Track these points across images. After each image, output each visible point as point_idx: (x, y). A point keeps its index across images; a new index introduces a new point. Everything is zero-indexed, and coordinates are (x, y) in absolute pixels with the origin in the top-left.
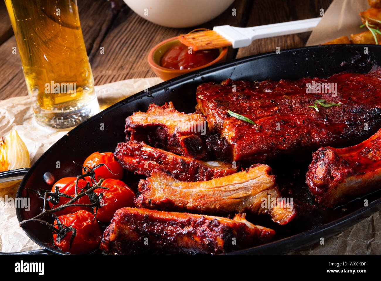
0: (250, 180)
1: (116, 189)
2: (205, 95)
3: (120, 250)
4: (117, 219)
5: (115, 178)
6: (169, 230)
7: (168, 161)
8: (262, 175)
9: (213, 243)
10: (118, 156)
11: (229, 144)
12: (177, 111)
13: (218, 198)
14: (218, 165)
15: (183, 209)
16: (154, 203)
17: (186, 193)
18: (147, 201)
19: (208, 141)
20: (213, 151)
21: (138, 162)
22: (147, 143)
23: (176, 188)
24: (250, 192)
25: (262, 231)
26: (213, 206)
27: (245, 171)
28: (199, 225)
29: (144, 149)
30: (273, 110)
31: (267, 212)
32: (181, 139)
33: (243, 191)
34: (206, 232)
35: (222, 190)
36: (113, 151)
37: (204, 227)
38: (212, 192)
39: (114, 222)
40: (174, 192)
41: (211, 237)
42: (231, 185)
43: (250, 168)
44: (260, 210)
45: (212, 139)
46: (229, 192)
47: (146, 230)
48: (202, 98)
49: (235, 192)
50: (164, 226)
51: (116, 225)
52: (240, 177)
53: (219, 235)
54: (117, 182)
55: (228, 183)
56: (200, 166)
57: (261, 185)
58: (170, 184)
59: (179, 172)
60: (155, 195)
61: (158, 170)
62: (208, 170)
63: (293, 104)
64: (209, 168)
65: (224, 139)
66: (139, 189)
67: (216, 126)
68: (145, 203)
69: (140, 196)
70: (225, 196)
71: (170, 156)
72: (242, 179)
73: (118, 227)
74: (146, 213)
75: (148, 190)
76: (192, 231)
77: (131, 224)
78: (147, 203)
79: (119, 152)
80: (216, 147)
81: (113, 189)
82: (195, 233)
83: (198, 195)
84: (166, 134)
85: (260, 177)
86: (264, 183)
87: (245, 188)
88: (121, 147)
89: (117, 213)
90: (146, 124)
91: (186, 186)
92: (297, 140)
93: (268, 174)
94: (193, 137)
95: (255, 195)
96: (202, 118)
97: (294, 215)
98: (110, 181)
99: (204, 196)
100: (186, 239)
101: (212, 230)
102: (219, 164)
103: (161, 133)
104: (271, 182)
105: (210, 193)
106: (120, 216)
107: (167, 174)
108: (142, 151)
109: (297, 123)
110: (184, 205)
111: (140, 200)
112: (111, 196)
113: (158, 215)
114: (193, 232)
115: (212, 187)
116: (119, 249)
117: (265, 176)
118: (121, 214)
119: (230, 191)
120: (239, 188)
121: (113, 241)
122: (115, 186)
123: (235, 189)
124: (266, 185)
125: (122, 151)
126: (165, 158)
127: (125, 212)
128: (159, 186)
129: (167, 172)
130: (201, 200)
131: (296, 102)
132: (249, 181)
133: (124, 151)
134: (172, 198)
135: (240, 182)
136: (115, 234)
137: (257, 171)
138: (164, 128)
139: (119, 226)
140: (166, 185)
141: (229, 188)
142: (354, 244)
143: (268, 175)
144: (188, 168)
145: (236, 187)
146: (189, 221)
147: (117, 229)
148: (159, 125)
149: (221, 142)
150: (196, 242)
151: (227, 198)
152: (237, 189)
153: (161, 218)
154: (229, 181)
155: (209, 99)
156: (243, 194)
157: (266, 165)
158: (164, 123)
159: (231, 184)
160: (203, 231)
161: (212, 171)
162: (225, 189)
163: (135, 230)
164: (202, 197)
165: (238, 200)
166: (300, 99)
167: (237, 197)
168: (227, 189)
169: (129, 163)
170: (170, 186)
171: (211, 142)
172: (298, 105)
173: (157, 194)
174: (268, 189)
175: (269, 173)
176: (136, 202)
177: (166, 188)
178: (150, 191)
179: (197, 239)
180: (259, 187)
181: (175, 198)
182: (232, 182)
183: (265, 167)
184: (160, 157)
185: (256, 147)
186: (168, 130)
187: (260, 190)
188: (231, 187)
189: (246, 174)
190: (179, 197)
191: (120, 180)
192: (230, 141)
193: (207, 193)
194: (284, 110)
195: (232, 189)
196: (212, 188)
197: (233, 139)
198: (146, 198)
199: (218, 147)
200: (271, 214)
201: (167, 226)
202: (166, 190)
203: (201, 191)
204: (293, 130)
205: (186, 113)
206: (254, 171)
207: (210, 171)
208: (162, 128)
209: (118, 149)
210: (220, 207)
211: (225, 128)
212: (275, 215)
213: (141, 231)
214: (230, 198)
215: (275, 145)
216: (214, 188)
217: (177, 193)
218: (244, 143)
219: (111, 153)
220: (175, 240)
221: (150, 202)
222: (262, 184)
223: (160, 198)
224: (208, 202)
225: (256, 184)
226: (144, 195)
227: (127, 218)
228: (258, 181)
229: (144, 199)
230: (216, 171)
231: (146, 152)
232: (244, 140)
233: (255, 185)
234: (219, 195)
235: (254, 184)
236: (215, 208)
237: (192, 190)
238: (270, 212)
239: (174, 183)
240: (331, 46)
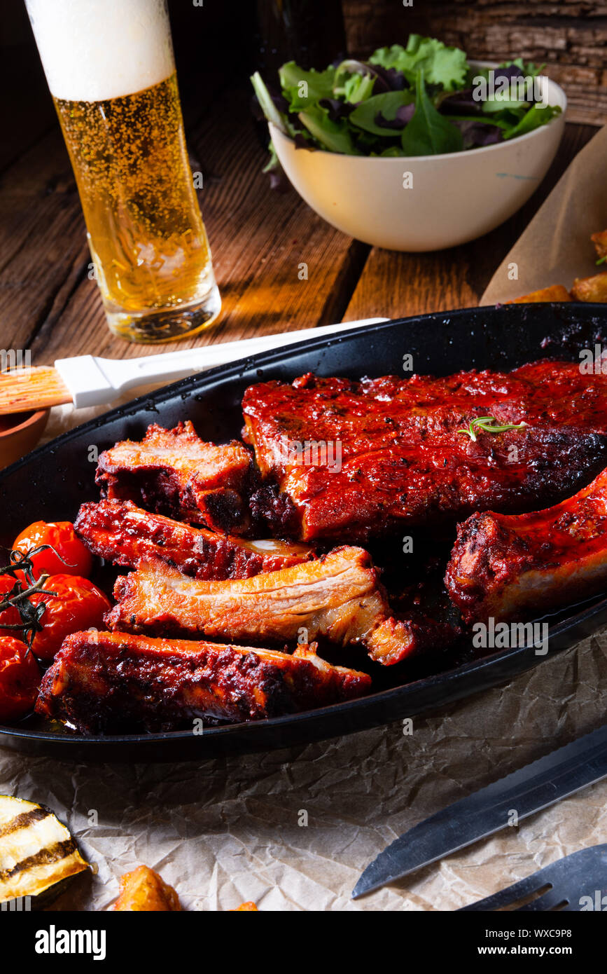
0: (327, 578)
1: (73, 595)
2: (258, 407)
3: (71, 713)
4: (67, 653)
5: (73, 572)
6: (167, 675)
7: (175, 540)
8: (351, 567)
9: (247, 700)
10: (81, 530)
11: (294, 507)
12: (199, 440)
13: (264, 612)
14: (275, 548)
15: (196, 634)
16: (141, 623)
17: (202, 602)
18: (128, 619)
19: (253, 501)
20: (262, 518)
21: (120, 542)
22: (139, 504)
23: (185, 593)
24: (327, 601)
25: (344, 677)
26: (253, 629)
27: (319, 561)
28: (223, 664)
29: (129, 516)
30: (387, 438)
31: (361, 641)
32: (198, 496)
33: (313, 598)
34: (234, 679)
35: (272, 596)
36: (73, 521)
37: (231, 669)
38: (252, 601)
39: (60, 659)
40: (179, 601)
41: (243, 688)
42: (291, 587)
43: (329, 554)
44: (346, 636)
45: (261, 497)
46: (286, 602)
47: (122, 673)
48: (251, 413)
49: (297, 601)
50: (157, 666)
51: (63, 665)
52: (309, 571)
53: (258, 684)
54: (77, 581)
55: (284, 584)
56: (236, 550)
57: (348, 588)
58: (173, 584)
59: (196, 561)
60: (143, 606)
61: (150, 558)
62: (252, 557)
63: (430, 425)
64: (253, 554)
65: (286, 495)
66: (115, 594)
67: (274, 467)
68: (125, 623)
69: (114, 609)
70: (277, 610)
71: (180, 530)
72: (311, 575)
73: (68, 668)
74: (122, 641)
75: (131, 596)
76: (210, 675)
77: (94, 663)
78: (128, 621)
79: (84, 521)
80: (269, 513)
81: (66, 595)
82: (215, 681)
83: (227, 608)
84: (176, 485)
85: (347, 572)
86: (354, 584)
87: (318, 593)
88: (88, 511)
89: (67, 642)
90: (137, 467)
91: (204, 589)
92: (431, 499)
93: (362, 566)
94: (223, 491)
95: (337, 606)
96: (244, 455)
97: (410, 646)
98: (62, 578)
99: (237, 609)
100: (199, 692)
101: (244, 674)
102: (277, 545)
103: (167, 484)
104: (368, 581)
105: (249, 603)
106: (73, 647)
107: (169, 565)
108: (127, 520)
109: (433, 464)
110: (198, 627)
111: (115, 617)
112: (61, 608)
113: (145, 645)
114: (211, 678)
115: (253, 591)
116: (69, 711)
117: (357, 569)
118: (74, 643)
119: (288, 599)
120: (306, 593)
121: (59, 695)
122: (70, 589)
123: (297, 594)
124: (357, 587)
125: (89, 520)
126: (169, 534)
127: (82, 639)
128: (152, 589)
129: (168, 562)
130: (231, 617)
131: (434, 423)
132: (325, 579)
133: (92, 519)
134: (176, 612)
135: (308, 581)
136: (62, 681)
137: (341, 560)
138: (172, 473)
139: (69, 666)
140: (166, 588)
141: (286, 594)
142: (534, 705)
143: (362, 569)
144: (214, 554)
145: (299, 592)
146: (203, 656)
147: (65, 673)
148: (161, 469)
149: (280, 502)
150: (218, 697)
151: (281, 611)
152: (303, 596)
153: (152, 651)
154: (286, 580)
155: (265, 417)
156: (313, 605)
157: (360, 549)
158: (172, 464)
159: (291, 585)
160: (230, 677)
161: (260, 559)
162: (279, 594)
163: (101, 674)
164: (232, 611)
165: (303, 617)
166: (444, 417)
167: (300, 611)
168: (283, 596)
169: (103, 544)
170: (172, 589)
171: (258, 503)
172: (438, 428)
173: (147, 605)
174: (363, 595)
175: (365, 564)
176: (107, 621)
177: (165, 593)
178: (134, 598)
179: (219, 692)
180: (344, 591)
181: (182, 613)
182: (292, 581)
183: (358, 552)
184: (159, 531)
185: (348, 512)
186: (179, 478)
187: (345, 597)
188: (291, 592)
189: (320, 565)
190: (190, 610)
191: (84, 576)
192: (297, 501)
193: (243, 603)
194: (409, 438)
195: (292, 595)
196: (252, 593)
197: (303, 496)
198: (127, 613)
199: (273, 512)
200: (368, 645)
201: (164, 667)
202: (165, 596)
203: (232, 599)
204: (423, 478)
205: (216, 443)
206: (335, 561)
207: (255, 559)
208: (167, 475)
209: (82, 516)
210: (267, 631)
211: (290, 473)
212: (375, 646)
213: (113, 677)
214: (287, 614)
215: (385, 508)
216: (258, 593)
217: (187, 602)
218: (324, 504)
219: (68, 523)
220: (179, 694)
221: (133, 621)
222: (350, 585)
223: (153, 612)
224: (244, 621)
225: (338, 586)
226: (122, 606)
227: (87, 651)
228: (343, 579)
229: (123, 615)
230: (268, 559)
231: (134, 521)
232: (325, 498)
233: (336, 588)
234: (266, 607)
235: (334, 586)
236: (258, 632)
237: (214, 597)
238: (366, 641)
239: (181, 583)
240: (520, 307)
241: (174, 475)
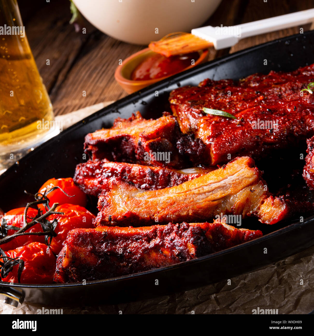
0: (228, 177)
1: (74, 214)
2: (178, 99)
3: (76, 278)
4: (70, 240)
5: (74, 204)
6: (133, 247)
7: (134, 174)
8: (242, 168)
9: (184, 253)
10: (78, 181)
11: (204, 145)
12: (144, 120)
13: (191, 202)
14: (195, 172)
15: (149, 222)
16: (115, 219)
17: (152, 203)
18: (107, 219)
19: (178, 144)
20: (185, 153)
21: (101, 182)
22: (111, 160)
23: (141, 199)
24: (229, 191)
25: (245, 233)
26: (185, 213)
27: (222, 168)
28: (167, 233)
29: (105, 165)
30: (258, 100)
31: (253, 213)
33: (221, 190)
34: (175, 241)
35: (195, 193)
36: (72, 176)
37: (173, 235)
38: (183, 196)
39: (66, 244)
40: (138, 204)
41: (181, 246)
42: (206, 186)
43: (228, 164)
44: (244, 211)
45: (184, 141)
46: (204, 195)
47: (105, 250)
48: (174, 103)
49: (211, 193)
50: (127, 243)
51: (68, 247)
52: (216, 175)
53: (189, 240)
54: (77, 208)
55: (201, 185)
56: (171, 174)
57: (242, 181)
58: (133, 195)
59: (147, 185)
60: (116, 210)
61: (118, 182)
62: (182, 177)
63: (283, 91)
64: (182, 175)
65: (198, 139)
66: (99, 207)
67: (190, 129)
68: (105, 221)
69: (98, 214)
70: (199, 200)
71: (136, 169)
72: (218, 176)
73: (71, 249)
74: (105, 230)
75: (108, 205)
76: (160, 242)
77: (87, 245)
78: (107, 220)
79: (79, 174)
80: (189, 150)
81: (70, 214)
82: (163, 245)
83: (167, 203)
84: (133, 146)
85: (240, 172)
86: (246, 178)
87: (223, 187)
88: (80, 168)
89: (70, 234)
90: (108, 138)
91: (153, 195)
92: (288, 129)
93: (249, 167)
94: (160, 140)
95: (236, 193)
96: (171, 119)
98: (67, 206)
99: (174, 203)
100: (154, 255)
101: (181, 236)
102: (197, 170)
103: (127, 147)
104: (254, 175)
105: (181, 199)
106: (73, 236)
107: (130, 184)
108: (104, 168)
109: (288, 111)
110: (150, 217)
111: (99, 219)
112: (67, 221)
113: (117, 231)
114: (160, 243)
115: (183, 191)
116: (74, 276)
117: (246, 169)
118: (74, 234)
119: (205, 193)
120: (216, 188)
121: (67, 267)
122: (72, 211)
123: (210, 189)
124: (248, 179)
125: (82, 173)
126: (130, 171)
127: (78, 231)
128: (121, 199)
129: (129, 182)
130: (170, 208)
131: (286, 90)
133: (84, 172)
134: (135, 210)
135: (216, 180)
136: (68, 257)
137: (236, 165)
138: (129, 138)
139: (72, 247)
140: (129, 198)
141: (203, 190)
143: (249, 168)
144: (158, 178)
145: (212, 187)
146: (155, 231)
147: (70, 252)
148: (123, 137)
149: (195, 143)
150: (166, 256)
151: (201, 201)
152: (214, 190)
153: (123, 234)
154: (202, 182)
155: (183, 102)
156: (221, 194)
157: (247, 157)
158: (129, 133)
159: (206, 184)
160: (172, 240)
161: (186, 177)
162: (199, 191)
163: (93, 251)
164: (171, 204)
165: (215, 202)
166: (291, 86)
167: (213, 199)
168: (202, 191)
169: (91, 186)
170: (132, 197)
171: (182, 144)
172: (288, 92)
173: (118, 209)
174: (252, 184)
175: (250, 165)
176: (95, 223)
177: (128, 200)
178: (110, 206)
179: (166, 252)
180: (240, 183)
181: (140, 210)
182: (206, 182)
183: (245, 159)
184: (123, 171)
185: (238, 143)
186: (134, 140)
187: (240, 187)
188: (206, 189)
189: (223, 170)
190: (145, 208)
191: (81, 205)
192: (206, 141)
193: (177, 199)
194: (271, 99)
195: (207, 190)
196: (183, 193)
197: (209, 138)
198: (106, 215)
199: (192, 150)
200: (258, 215)
201: (131, 243)
202: (129, 203)
203: (170, 198)
204: (282, 118)
205: (155, 119)
206: (232, 166)
207: (184, 178)
208: (127, 140)
209: (77, 172)
210: (194, 213)
211: (200, 128)
212: (263, 214)
213: (100, 252)
214: (205, 202)
215: (261, 138)
216: (186, 192)
217: (142, 204)
218: (222, 140)
219: (70, 179)
220: (142, 259)
221: (110, 220)
222: (243, 179)
223: (122, 212)
224: (179, 209)
225: (236, 180)
226: (103, 212)
227: (82, 238)
228: (238, 176)
229: (103, 217)
230: (191, 176)
231: (108, 168)
232: (223, 137)
233: (234, 182)
234: (192, 199)
235: (233, 181)
236: (188, 214)
237: (159, 198)
238: (257, 213)
239: (138, 194)
241: (131, 139)
